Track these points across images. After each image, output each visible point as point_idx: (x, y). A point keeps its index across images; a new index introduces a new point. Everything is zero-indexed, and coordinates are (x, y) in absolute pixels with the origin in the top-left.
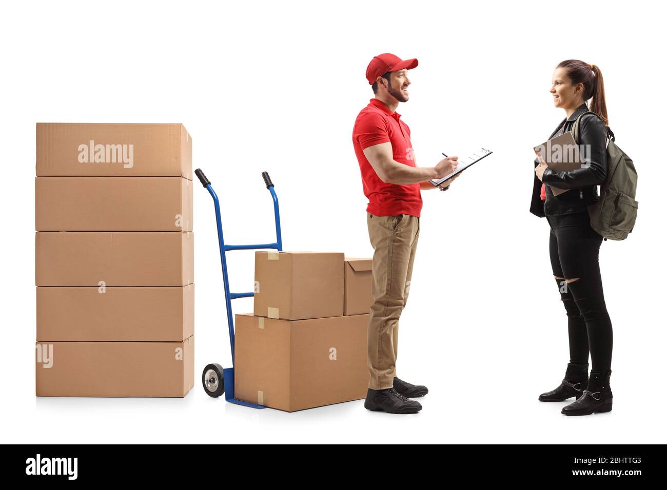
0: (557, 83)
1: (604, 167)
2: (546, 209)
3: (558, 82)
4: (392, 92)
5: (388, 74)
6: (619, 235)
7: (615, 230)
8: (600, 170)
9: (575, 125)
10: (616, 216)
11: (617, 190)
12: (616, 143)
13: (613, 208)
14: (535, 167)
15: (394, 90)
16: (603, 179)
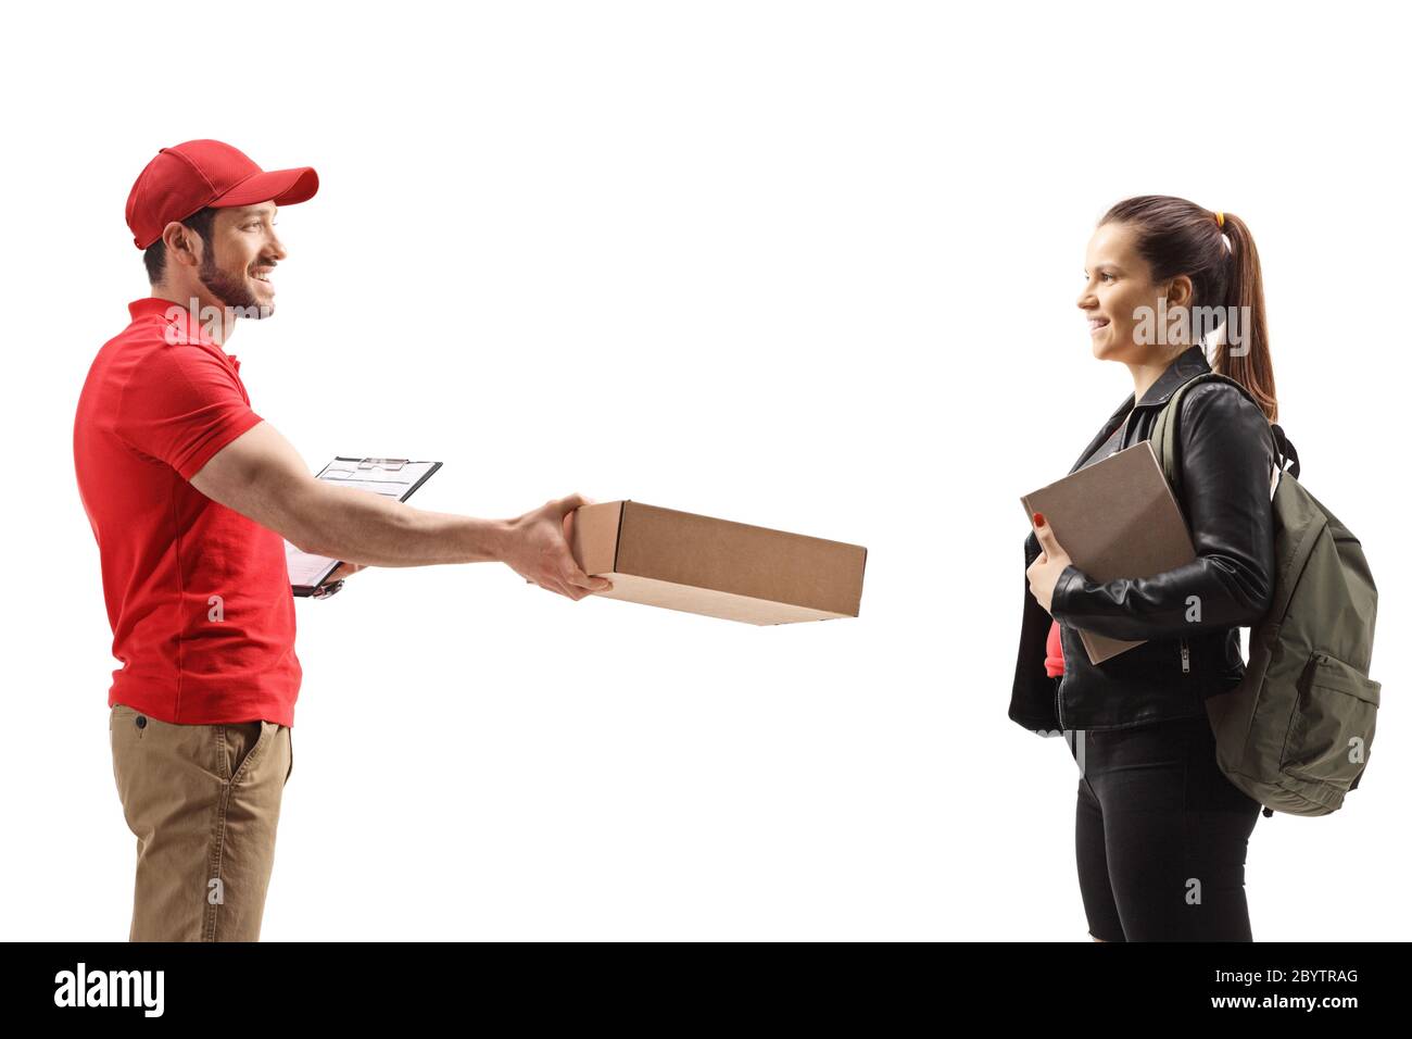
0: (1101, 276)
1: (1265, 564)
2: (1065, 708)
3: (1107, 271)
4: (215, 281)
5: (205, 215)
6: (1314, 796)
7: (1300, 780)
8: (1248, 573)
9: (1165, 420)
10: (1302, 731)
11: (1309, 644)
12: (1303, 480)
13: (1295, 705)
14: (1028, 564)
15: (223, 275)
16: (1258, 606)
